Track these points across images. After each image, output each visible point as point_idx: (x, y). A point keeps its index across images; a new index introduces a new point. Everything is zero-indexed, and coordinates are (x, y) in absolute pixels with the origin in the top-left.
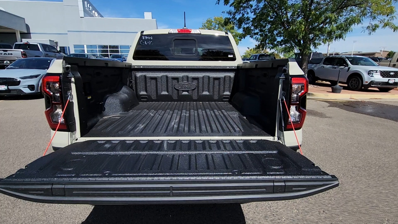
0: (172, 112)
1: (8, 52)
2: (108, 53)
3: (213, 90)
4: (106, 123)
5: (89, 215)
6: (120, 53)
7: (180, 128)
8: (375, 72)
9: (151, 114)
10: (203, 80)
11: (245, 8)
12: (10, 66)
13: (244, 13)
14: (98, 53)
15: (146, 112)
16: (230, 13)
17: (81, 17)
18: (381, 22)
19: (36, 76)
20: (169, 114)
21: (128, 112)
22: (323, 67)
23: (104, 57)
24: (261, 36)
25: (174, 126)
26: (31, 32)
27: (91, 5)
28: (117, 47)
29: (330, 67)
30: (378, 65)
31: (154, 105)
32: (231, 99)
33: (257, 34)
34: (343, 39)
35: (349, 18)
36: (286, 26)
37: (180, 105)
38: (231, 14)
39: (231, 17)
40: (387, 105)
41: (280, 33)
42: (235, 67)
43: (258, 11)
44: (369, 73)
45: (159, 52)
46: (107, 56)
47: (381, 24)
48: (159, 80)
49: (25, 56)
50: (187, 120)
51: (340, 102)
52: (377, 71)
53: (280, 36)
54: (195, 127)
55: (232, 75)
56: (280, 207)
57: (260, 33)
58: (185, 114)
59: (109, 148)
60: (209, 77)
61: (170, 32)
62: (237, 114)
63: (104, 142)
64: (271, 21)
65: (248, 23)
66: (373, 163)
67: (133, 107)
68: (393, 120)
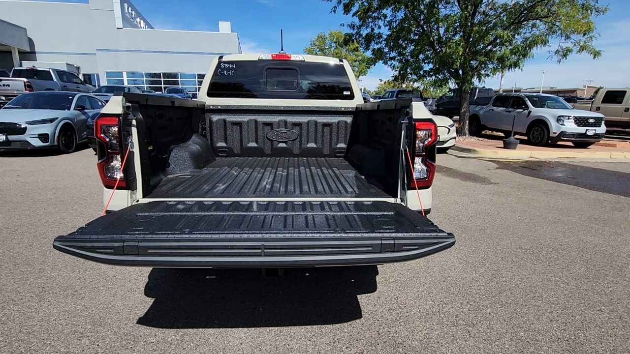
0: (264, 170)
1: (3, 81)
2: (161, 85)
3: (323, 141)
4: (174, 183)
5: (149, 310)
6: (180, 86)
7: (274, 189)
8: (568, 117)
9: (234, 172)
10: (308, 126)
11: (376, 19)
12: (8, 105)
13: (373, 27)
14: (145, 86)
15: (227, 170)
16: (352, 26)
17: (118, 28)
18: (575, 45)
19: (51, 121)
20: (259, 173)
21: (201, 170)
22: (493, 110)
23: (155, 91)
24: (399, 63)
25: (265, 186)
26: (36, 51)
27: (134, 9)
28: (175, 76)
29: (503, 111)
30: (572, 107)
31: (237, 162)
32: (347, 154)
33: (393, 58)
34: (519, 68)
35: (529, 38)
36: (437, 47)
37: (274, 162)
38: (354, 29)
39: (354, 32)
40: (582, 167)
41: (427, 58)
42: (352, 108)
43: (395, 25)
44: (559, 119)
45: (243, 85)
46: (160, 89)
47: (576, 47)
48: (245, 127)
49: (31, 89)
50: (284, 180)
51: (514, 162)
52: (569, 116)
53: (429, 63)
54: (294, 188)
55: (349, 119)
56: (411, 298)
57: (399, 58)
58: (281, 172)
59: (183, 209)
60: (316, 122)
61: (260, 58)
62: (353, 173)
63: (175, 202)
64: (415, 40)
65: (379, 42)
66: (547, 243)
67: (208, 164)
68: (585, 188)
